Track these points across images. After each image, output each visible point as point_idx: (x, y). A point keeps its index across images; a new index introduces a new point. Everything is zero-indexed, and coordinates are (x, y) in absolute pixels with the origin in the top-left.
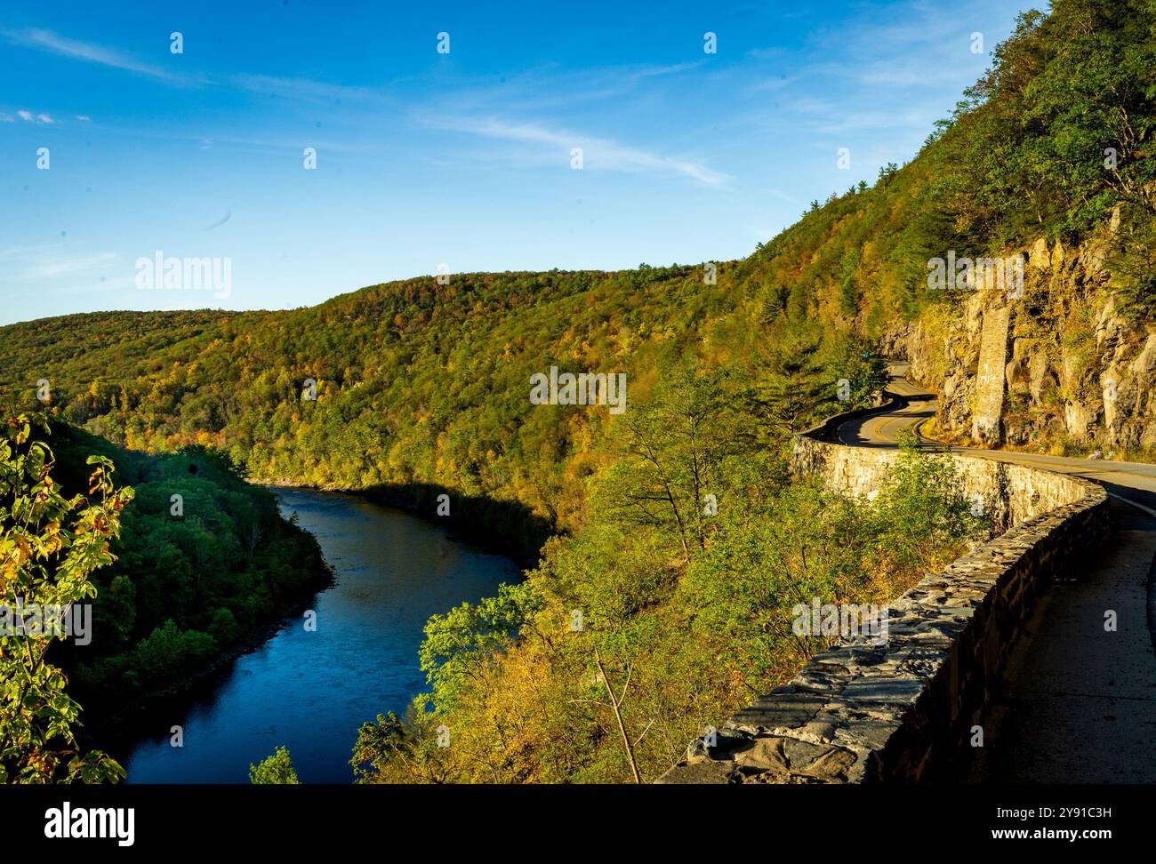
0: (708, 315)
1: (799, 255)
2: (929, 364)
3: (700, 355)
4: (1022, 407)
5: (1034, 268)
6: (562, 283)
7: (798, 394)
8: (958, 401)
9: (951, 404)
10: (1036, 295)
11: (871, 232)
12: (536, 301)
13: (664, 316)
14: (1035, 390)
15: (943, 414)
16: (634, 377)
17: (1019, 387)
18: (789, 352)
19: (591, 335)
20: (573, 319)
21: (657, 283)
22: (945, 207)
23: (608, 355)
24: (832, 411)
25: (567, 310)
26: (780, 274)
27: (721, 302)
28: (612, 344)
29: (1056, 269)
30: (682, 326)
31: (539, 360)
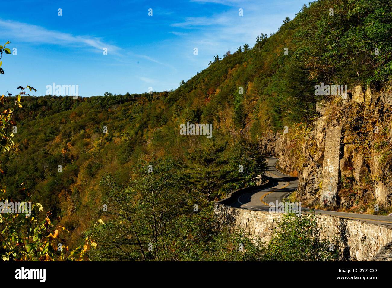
0: (149, 126)
1: (207, 89)
2: (289, 159)
3: (146, 152)
4: (349, 185)
5: (355, 102)
6: (54, 104)
7: (213, 178)
8: (311, 182)
9: (306, 183)
10: (356, 119)
11: (252, 76)
12: (36, 116)
13: (121, 126)
14: (357, 175)
15: (302, 190)
16: (102, 166)
17: (347, 173)
18: (207, 151)
19: (73, 138)
20: (61, 128)
21: (116, 105)
22: (303, 65)
23: (85, 151)
24: (233, 188)
25: (57, 122)
26: (196, 101)
27: (158, 117)
28: (87, 144)
29: (367, 103)
30: (132, 132)
31: (38, 155)
